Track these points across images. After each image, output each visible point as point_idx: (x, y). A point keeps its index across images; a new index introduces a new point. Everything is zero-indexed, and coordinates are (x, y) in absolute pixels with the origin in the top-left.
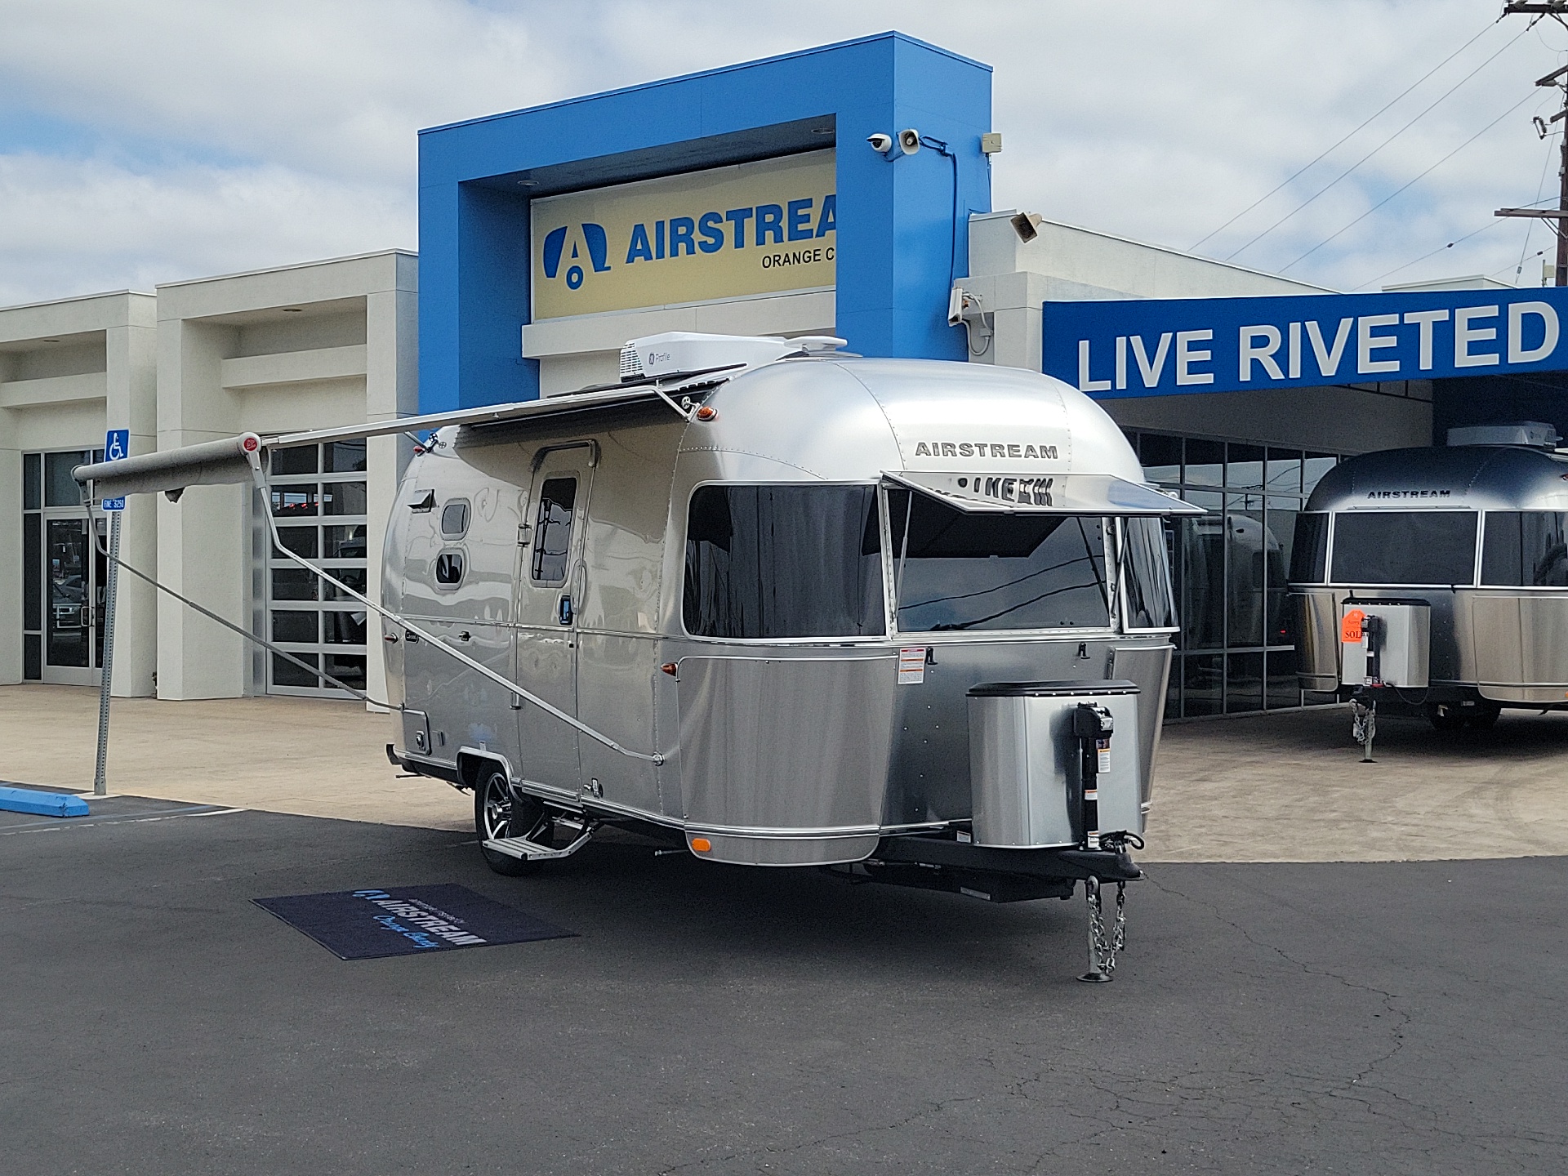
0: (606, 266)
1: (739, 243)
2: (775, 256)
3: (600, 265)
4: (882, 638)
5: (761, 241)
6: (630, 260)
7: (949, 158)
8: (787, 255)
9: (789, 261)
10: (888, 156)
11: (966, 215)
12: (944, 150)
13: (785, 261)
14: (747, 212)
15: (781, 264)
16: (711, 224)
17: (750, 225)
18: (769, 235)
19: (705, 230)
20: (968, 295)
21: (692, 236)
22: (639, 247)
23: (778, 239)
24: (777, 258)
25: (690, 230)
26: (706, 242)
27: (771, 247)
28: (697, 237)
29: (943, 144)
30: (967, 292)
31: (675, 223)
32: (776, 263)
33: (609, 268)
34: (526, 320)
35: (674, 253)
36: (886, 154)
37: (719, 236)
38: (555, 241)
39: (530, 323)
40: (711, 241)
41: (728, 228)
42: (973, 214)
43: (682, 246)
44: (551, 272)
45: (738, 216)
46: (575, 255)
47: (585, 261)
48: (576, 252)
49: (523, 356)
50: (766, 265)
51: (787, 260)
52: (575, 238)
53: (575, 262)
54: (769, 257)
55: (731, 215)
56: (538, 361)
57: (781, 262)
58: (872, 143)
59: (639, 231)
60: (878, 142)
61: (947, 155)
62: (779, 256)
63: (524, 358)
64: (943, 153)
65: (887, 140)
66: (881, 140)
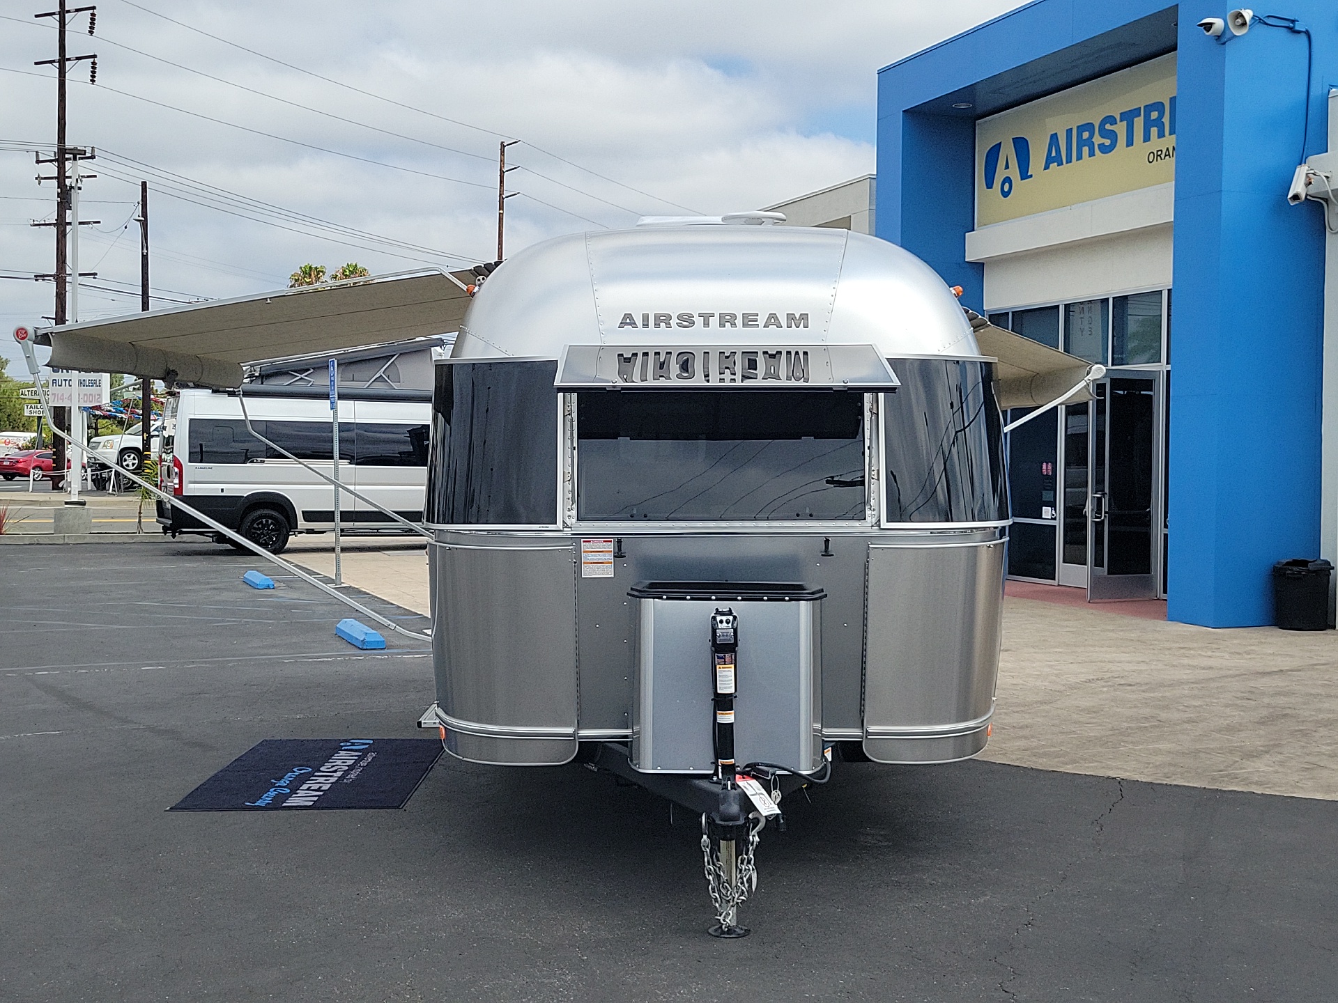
0: (1029, 174)
1: (1130, 143)
2: (1158, 151)
3: (1025, 175)
4: (551, 527)
5: (1147, 138)
6: (1047, 167)
7: (1303, 34)
8: (1168, 149)
9: (1169, 155)
10: (1221, 39)
11: (1327, 91)
12: (1294, 27)
13: (1166, 155)
14: (1136, 112)
15: (1163, 158)
16: (1108, 127)
17: (1139, 122)
18: (1154, 131)
19: (1104, 133)
20: (1312, 172)
21: (1093, 140)
22: (1054, 154)
23: (1161, 135)
24: (1159, 153)
25: (1092, 135)
26: (1103, 144)
27: (1156, 144)
28: (1098, 140)
29: (1293, 21)
30: (1311, 170)
31: (1081, 129)
32: (1159, 158)
33: (1031, 176)
34: (971, 228)
35: (1079, 158)
36: (1218, 37)
37: (1113, 136)
38: (994, 153)
39: (973, 230)
40: (1107, 142)
41: (1121, 128)
42: (1334, 90)
43: (1086, 150)
44: (989, 185)
45: (1128, 117)
46: (1007, 167)
47: (1014, 172)
48: (1008, 166)
49: (966, 260)
50: (1151, 160)
51: (1167, 153)
52: (1008, 152)
53: (1007, 173)
54: (1153, 153)
55: (1124, 116)
56: (983, 264)
57: (1163, 156)
58: (1202, 28)
59: (1054, 137)
60: (1208, 26)
61: (1299, 32)
62: (1161, 151)
63: (968, 262)
64: (1293, 30)
65: (1218, 23)
66: (1211, 24)
